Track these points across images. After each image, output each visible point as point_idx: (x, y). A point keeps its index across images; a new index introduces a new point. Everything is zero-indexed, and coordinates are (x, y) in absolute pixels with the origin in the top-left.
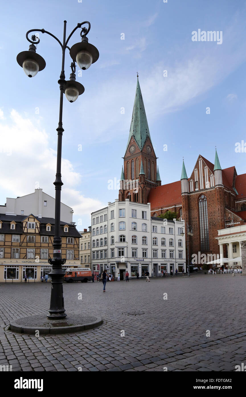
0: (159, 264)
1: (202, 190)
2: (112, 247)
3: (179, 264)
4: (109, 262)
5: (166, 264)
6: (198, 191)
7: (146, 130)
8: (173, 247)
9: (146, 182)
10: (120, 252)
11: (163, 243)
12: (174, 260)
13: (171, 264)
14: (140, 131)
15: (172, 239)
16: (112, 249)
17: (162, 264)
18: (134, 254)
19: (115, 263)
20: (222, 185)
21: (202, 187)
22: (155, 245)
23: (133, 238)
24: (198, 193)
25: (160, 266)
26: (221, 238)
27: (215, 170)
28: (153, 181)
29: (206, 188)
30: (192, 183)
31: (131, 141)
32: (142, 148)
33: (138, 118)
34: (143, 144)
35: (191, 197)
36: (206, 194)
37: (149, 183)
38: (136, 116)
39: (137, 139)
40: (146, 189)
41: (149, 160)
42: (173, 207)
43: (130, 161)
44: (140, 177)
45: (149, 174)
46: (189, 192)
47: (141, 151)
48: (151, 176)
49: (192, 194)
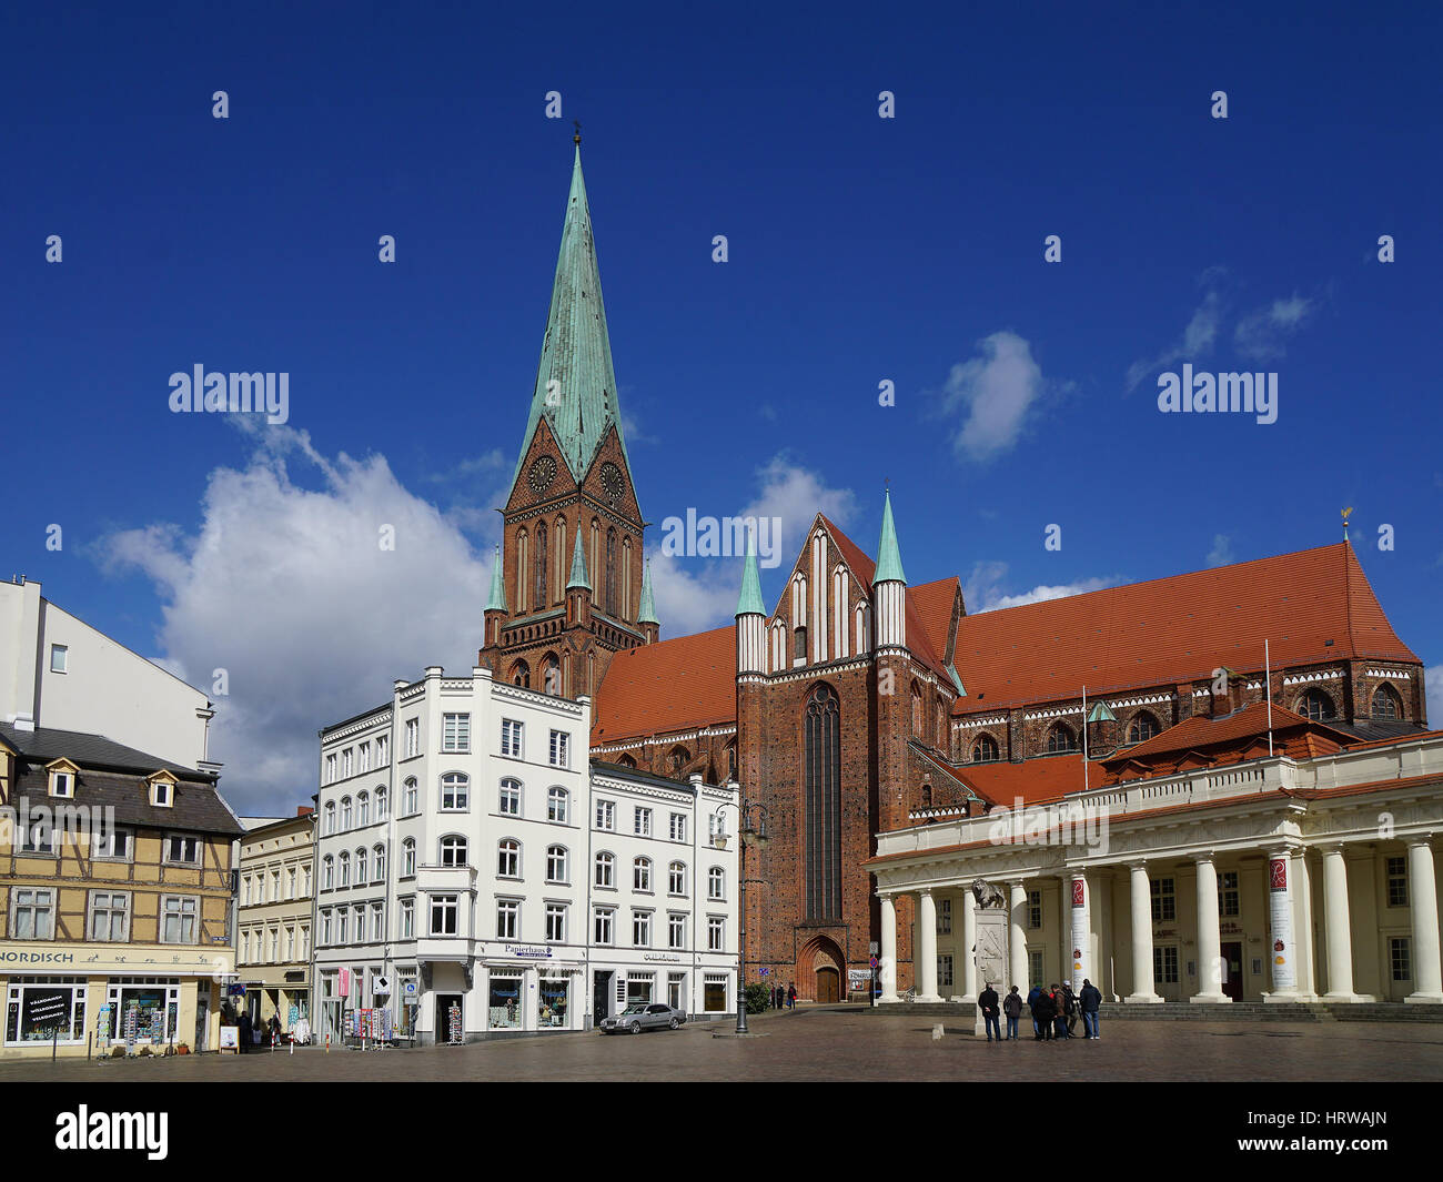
0: (621, 973)
1: (821, 666)
2: (408, 888)
3: (708, 976)
4: (390, 960)
5: (648, 975)
6: (803, 670)
7: (605, 394)
8: (686, 897)
9: (593, 624)
10: (438, 911)
11: (641, 881)
12: (687, 958)
13: (672, 976)
14: (577, 398)
15: (681, 865)
16: (408, 900)
17: (631, 974)
18: (506, 925)
19: (414, 962)
20: (901, 649)
21: (819, 654)
22: (603, 885)
23: (503, 850)
24: (802, 676)
25: (623, 982)
26: (889, 867)
27: (880, 582)
28: (624, 621)
29: (838, 656)
30: (780, 636)
31: (539, 437)
32: (582, 471)
33: (571, 336)
34: (588, 456)
35: (774, 694)
36: (834, 684)
37: (607, 630)
38: (564, 328)
39: (564, 433)
40: (591, 651)
41: (611, 529)
42: (701, 734)
43: (531, 525)
44: (572, 598)
45: (610, 591)
46: (767, 673)
47: (579, 486)
48: (616, 598)
49: (781, 681)
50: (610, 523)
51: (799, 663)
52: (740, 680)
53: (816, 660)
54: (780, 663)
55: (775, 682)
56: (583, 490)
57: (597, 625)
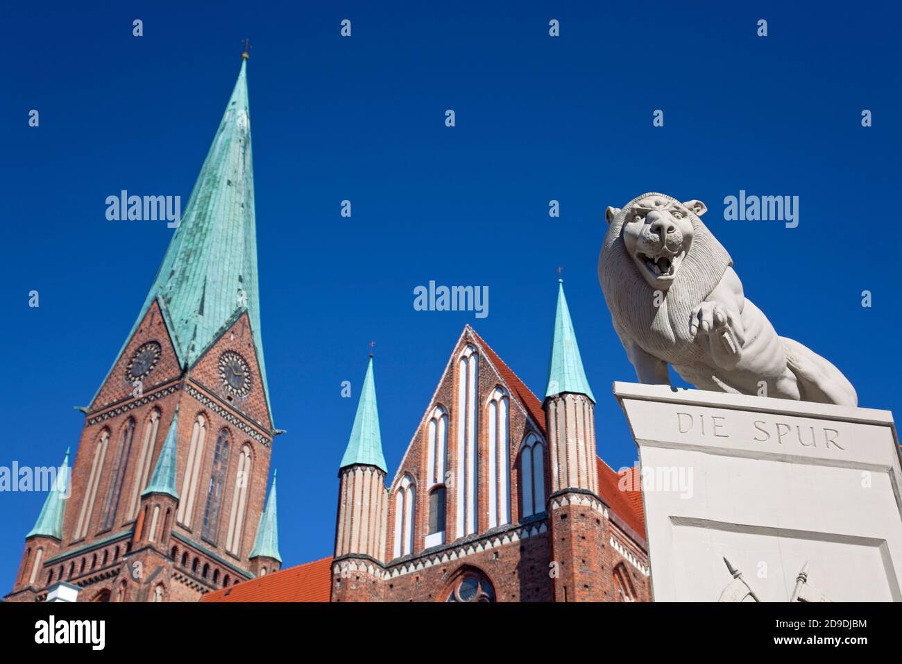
1: (467, 542)
6: (437, 552)
7: (241, 280)
9: (175, 549)
14: (202, 278)
20: (590, 494)
21: (462, 527)
24: (437, 561)
27: (553, 398)
29: (492, 524)
30: (404, 504)
31: (147, 323)
32: (192, 354)
33: (207, 219)
34: (204, 340)
35: (392, 595)
36: (487, 568)
37: (196, 561)
38: (201, 213)
39: (179, 315)
40: (161, 584)
41: (225, 429)
43: (116, 424)
44: (147, 508)
45: (211, 510)
46: (382, 560)
47: (185, 370)
48: (219, 519)
49: (404, 571)
50: (225, 423)
51: (434, 540)
52: (337, 570)
53: (459, 534)
55: (396, 574)
56: (188, 375)
57: (181, 551)
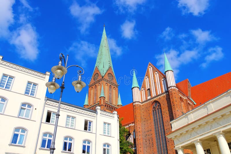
1: (155, 97)
6: (150, 99)
7: (109, 62)
14: (103, 62)
15: (89, 142)
20: (175, 87)
21: (154, 94)
22: (45, 148)
24: (150, 101)
27: (166, 71)
28: (114, 105)
29: (159, 94)
30: (143, 92)
31: (96, 70)
32: (103, 74)
34: (105, 72)
35: (143, 107)
36: (158, 101)
37: (109, 106)
38: (101, 52)
39: (100, 68)
40: (105, 110)
42: (130, 125)
43: (93, 87)
44: (101, 99)
45: (110, 98)
46: (141, 102)
47: (103, 77)
48: (112, 100)
49: (145, 103)
50: (110, 85)
51: (149, 98)
52: (134, 104)
53: (153, 96)
54: (144, 99)
55: (143, 104)
56: (104, 78)
57: (107, 105)
